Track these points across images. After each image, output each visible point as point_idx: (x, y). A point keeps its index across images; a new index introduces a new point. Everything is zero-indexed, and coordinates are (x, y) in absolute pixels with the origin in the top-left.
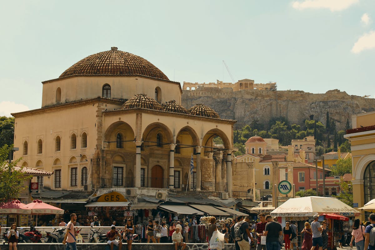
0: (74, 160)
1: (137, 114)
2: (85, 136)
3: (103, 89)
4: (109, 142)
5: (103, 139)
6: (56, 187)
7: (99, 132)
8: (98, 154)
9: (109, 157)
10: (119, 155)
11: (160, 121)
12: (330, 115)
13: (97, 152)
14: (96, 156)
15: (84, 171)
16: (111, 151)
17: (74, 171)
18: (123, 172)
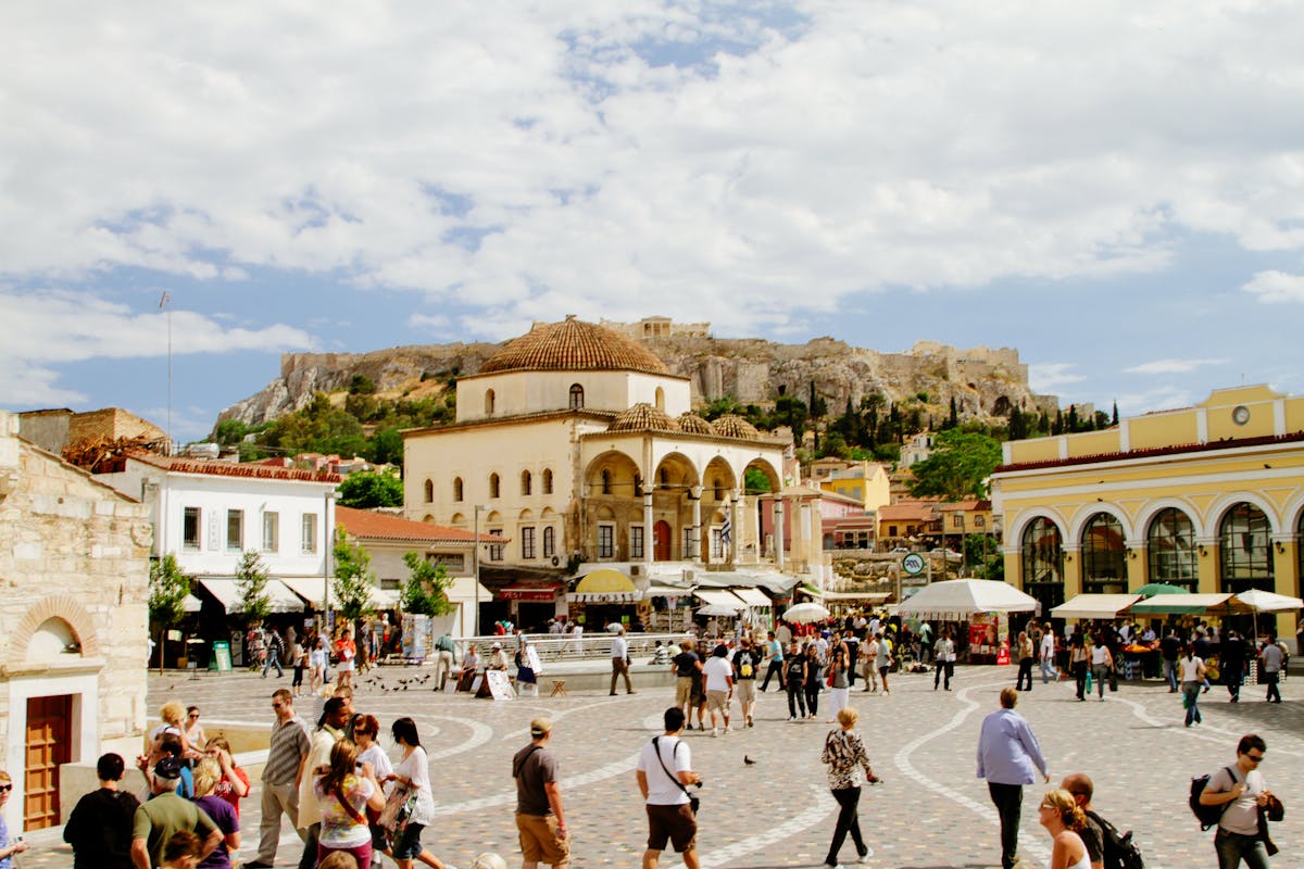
0: (527, 514)
1: (645, 440)
2: (548, 475)
3: (571, 392)
4: (591, 485)
5: (583, 478)
6: (492, 560)
7: (577, 468)
8: (576, 506)
9: (591, 510)
10: (605, 506)
11: (680, 450)
12: (816, 384)
13: (574, 503)
14: (573, 508)
15: (548, 534)
16: (595, 500)
17: (527, 532)
18: (611, 533)
